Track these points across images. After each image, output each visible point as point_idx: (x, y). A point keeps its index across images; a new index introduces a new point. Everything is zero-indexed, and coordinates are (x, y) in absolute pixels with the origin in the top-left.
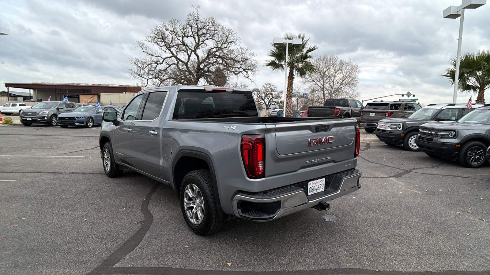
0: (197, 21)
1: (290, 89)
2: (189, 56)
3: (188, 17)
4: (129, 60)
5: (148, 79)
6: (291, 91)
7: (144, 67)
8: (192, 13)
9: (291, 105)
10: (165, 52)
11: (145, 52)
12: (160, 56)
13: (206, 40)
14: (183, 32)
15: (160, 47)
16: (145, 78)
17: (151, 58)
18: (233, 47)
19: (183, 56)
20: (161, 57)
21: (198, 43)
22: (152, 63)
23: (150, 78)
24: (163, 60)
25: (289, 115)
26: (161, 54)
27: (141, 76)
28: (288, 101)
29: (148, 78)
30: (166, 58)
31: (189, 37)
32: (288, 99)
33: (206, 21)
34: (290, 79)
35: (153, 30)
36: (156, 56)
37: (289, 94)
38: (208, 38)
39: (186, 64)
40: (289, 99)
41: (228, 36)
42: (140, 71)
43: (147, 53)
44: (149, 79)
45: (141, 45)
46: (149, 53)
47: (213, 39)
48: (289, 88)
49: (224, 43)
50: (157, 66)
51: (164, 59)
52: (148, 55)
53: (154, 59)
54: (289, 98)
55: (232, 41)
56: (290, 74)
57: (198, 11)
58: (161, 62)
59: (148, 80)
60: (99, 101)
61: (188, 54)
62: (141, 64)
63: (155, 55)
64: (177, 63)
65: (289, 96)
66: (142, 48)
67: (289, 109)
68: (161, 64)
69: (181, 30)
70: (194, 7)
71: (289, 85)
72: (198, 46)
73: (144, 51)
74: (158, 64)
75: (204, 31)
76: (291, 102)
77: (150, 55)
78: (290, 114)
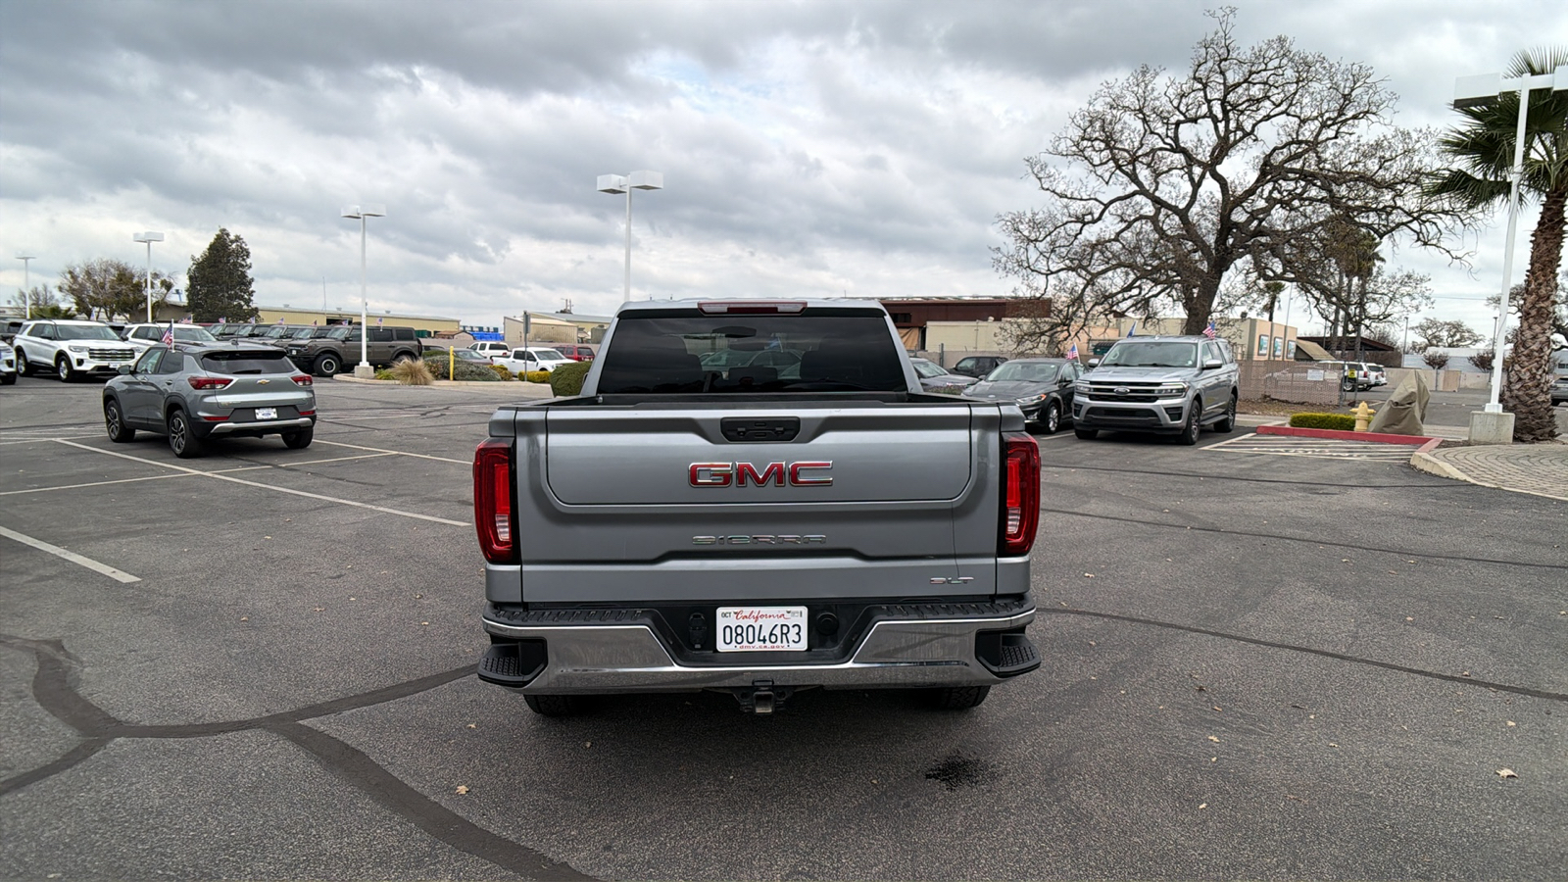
0: (1226, 60)
1: (1540, 284)
2: (1196, 186)
3: (1193, 55)
4: (997, 219)
5: (1047, 275)
6: (1543, 291)
7: (1042, 236)
8: (1209, 39)
9: (1541, 350)
10: (1107, 183)
11: (1048, 189)
12: (1092, 196)
13: (1263, 123)
14: (1178, 108)
15: (1092, 168)
16: (1039, 273)
17: (1066, 207)
18: (1367, 132)
19: (1175, 188)
20: (1096, 200)
21: (1226, 138)
22: (1067, 223)
23: (1054, 270)
24: (1103, 207)
25: (1527, 395)
26: (1096, 189)
27: (1027, 265)
28: (1528, 334)
29: (1049, 270)
30: (1112, 202)
31: (1199, 121)
32: (1525, 324)
33: (1260, 56)
34: (1541, 241)
35: (1075, 117)
36: (1081, 199)
37: (1534, 306)
38: (1272, 114)
39: (1183, 214)
40: (1535, 327)
41: (1350, 94)
42: (1027, 250)
43: (1053, 191)
44: (1052, 273)
45: (1036, 171)
46: (1058, 191)
47: (1288, 115)
48: (1536, 279)
49: (1329, 122)
50: (1081, 229)
51: (1106, 206)
52: (1057, 197)
53: (1077, 207)
54: (1531, 320)
55: (1367, 112)
56: (1542, 218)
57: (1229, 26)
58: (1096, 216)
59: (1049, 277)
60: (923, 347)
61: (1191, 179)
62: (1031, 231)
63: (1079, 197)
64: (1152, 214)
65: (1533, 312)
66: (1040, 179)
67: (1530, 370)
68: (1094, 222)
69: (1171, 102)
70: (1213, 15)
71: (1537, 265)
72: (1223, 148)
73: (1045, 186)
74: (1085, 224)
75: (1256, 91)
76: (1544, 339)
77: (1061, 197)
78: (1535, 392)
